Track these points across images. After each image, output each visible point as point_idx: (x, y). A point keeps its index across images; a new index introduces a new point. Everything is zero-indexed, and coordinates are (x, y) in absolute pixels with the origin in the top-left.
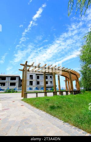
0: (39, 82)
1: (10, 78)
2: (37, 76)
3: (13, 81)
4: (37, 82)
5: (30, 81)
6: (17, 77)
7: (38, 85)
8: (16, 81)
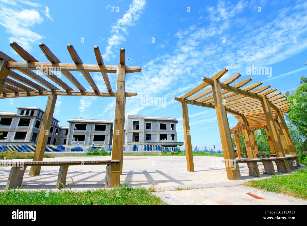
0: (150, 135)
1: (94, 126)
2: (147, 124)
3: (100, 133)
4: (147, 135)
5: (134, 133)
6: (108, 124)
7: (149, 141)
8: (105, 132)
